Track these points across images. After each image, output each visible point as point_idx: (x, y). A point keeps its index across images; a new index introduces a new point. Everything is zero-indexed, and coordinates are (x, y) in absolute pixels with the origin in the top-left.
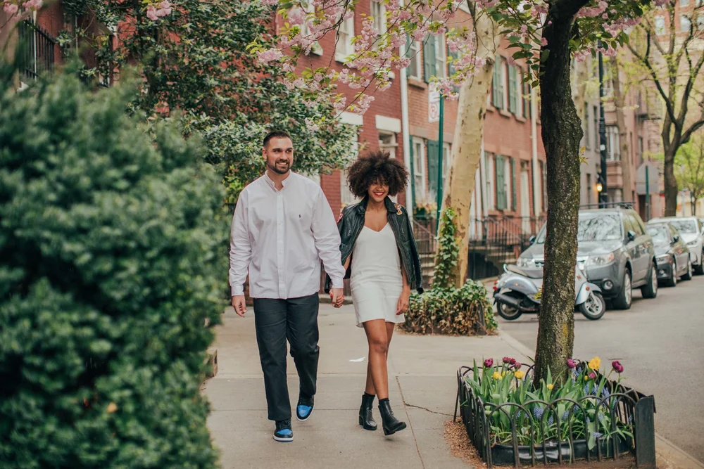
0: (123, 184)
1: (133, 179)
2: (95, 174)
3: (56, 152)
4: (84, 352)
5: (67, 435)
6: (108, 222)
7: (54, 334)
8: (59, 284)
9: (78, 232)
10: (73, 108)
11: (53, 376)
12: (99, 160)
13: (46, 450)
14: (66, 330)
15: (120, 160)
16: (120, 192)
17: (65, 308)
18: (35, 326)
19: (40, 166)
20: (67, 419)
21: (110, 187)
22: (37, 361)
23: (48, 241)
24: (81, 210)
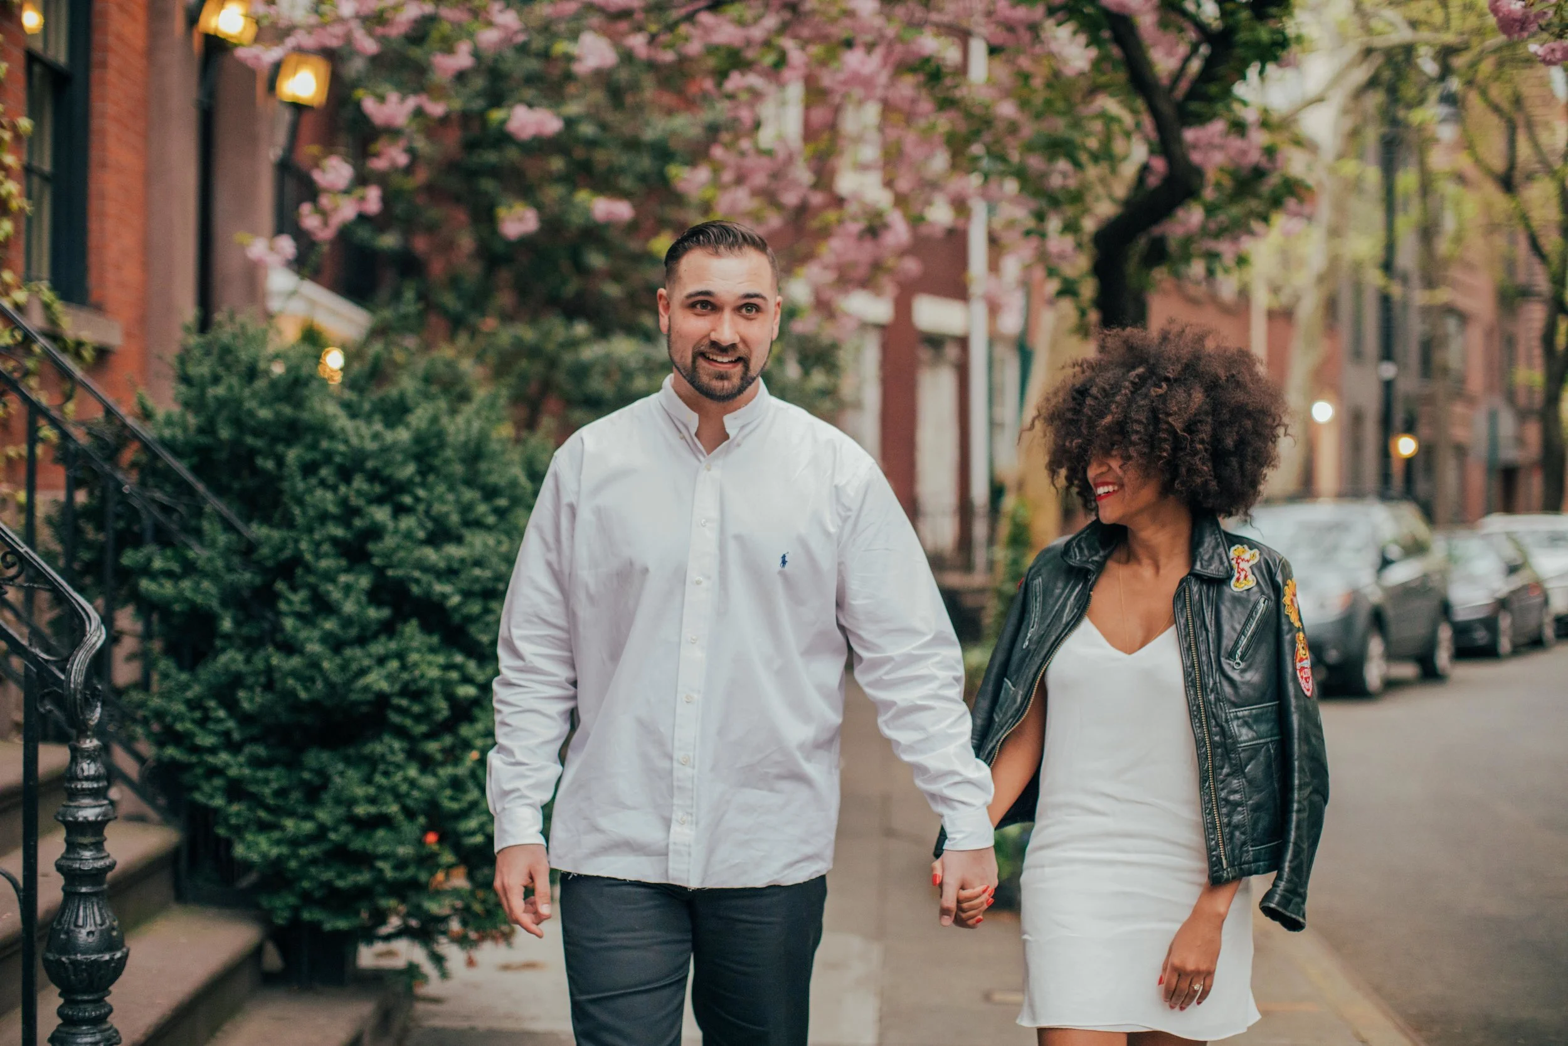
0: (491, 520)
1: (500, 513)
2: (465, 509)
3: (423, 485)
4: (451, 698)
5: (429, 781)
6: (478, 563)
7: (422, 676)
8: (427, 628)
9: (450, 573)
10: (440, 435)
11: (418, 718)
12: (469, 495)
13: (408, 795)
14: (434, 673)
15: (490, 493)
16: (489, 528)
17: (433, 650)
18: (404, 667)
19: (407, 500)
20: (427, 764)
21: (477, 524)
22: (404, 702)
23: (417, 581)
24: (453, 550)
